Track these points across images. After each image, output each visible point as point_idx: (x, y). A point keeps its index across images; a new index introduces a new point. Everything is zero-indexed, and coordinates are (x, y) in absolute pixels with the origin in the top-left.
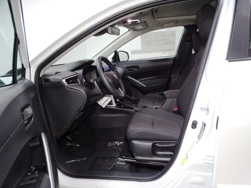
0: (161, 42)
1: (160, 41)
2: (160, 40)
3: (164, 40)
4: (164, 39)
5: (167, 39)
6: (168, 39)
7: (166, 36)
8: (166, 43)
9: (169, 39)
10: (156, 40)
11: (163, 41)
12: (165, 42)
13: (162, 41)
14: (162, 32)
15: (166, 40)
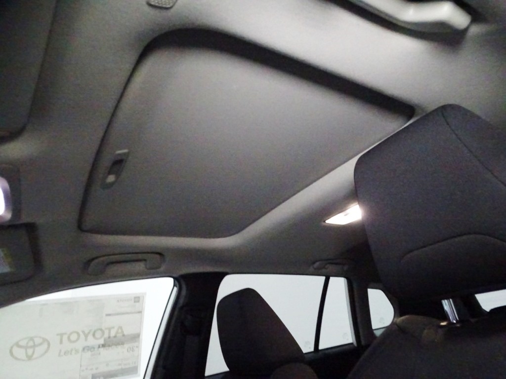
0: (86, 340)
1: (82, 336)
2: (83, 332)
3: (98, 334)
4: (101, 330)
5: (110, 329)
6: (116, 329)
7: (107, 315)
8: (103, 346)
9: (121, 328)
10: (62, 335)
11: (94, 335)
12: (102, 342)
13: (90, 337)
14: (92, 301)
15: (106, 332)
